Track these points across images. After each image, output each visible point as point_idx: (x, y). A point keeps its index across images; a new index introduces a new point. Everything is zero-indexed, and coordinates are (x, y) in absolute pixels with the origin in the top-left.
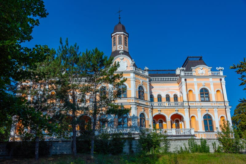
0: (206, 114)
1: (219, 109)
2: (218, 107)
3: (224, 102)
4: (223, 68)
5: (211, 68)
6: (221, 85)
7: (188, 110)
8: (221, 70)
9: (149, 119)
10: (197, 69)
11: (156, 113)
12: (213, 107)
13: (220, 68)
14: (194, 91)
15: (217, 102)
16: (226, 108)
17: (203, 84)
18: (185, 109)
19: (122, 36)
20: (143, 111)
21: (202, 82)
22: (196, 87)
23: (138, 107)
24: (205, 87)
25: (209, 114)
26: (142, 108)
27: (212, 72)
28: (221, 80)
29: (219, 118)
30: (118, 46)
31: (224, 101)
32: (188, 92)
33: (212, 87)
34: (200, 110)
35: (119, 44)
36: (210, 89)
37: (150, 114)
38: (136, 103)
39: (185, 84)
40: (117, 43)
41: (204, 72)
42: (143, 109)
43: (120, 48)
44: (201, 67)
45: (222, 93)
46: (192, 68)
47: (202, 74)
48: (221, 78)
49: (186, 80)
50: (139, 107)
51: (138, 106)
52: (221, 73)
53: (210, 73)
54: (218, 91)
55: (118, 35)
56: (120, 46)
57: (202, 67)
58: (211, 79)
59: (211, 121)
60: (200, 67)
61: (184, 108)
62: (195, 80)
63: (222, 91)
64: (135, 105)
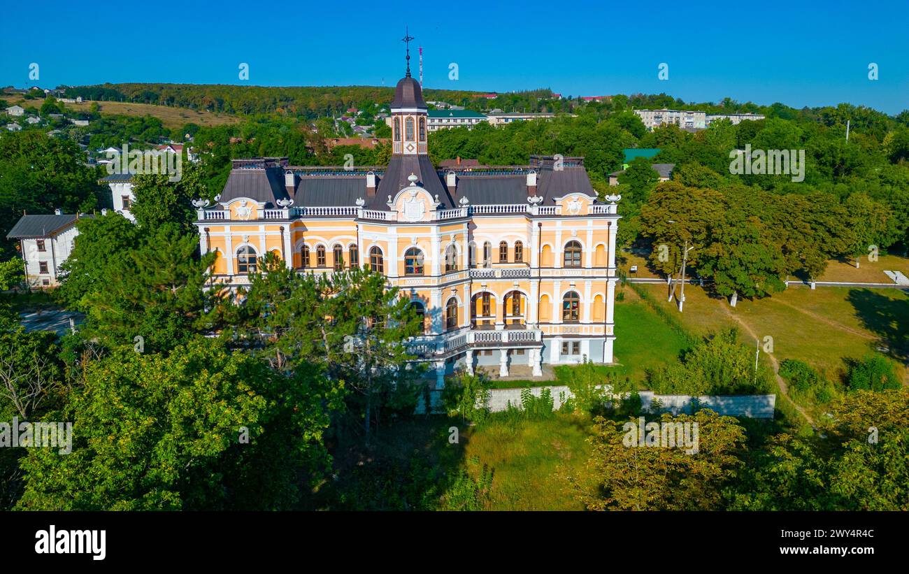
0: (569, 291)
1: (594, 282)
2: (593, 279)
3: (608, 268)
5: (595, 198)
6: (609, 234)
7: (537, 284)
9: (464, 302)
10: (567, 201)
11: (477, 290)
12: (585, 279)
14: (553, 247)
15: (594, 268)
16: (608, 281)
17: (572, 233)
18: (532, 283)
19: (414, 117)
20: (453, 294)
21: (572, 229)
22: (558, 238)
23: (444, 290)
24: (578, 239)
25: (575, 291)
26: (452, 288)
27: (596, 207)
28: (610, 224)
29: (591, 298)
30: (406, 144)
31: (608, 265)
32: (542, 248)
33: (590, 238)
34: (560, 283)
35: (408, 139)
36: (585, 243)
37: (466, 294)
38: (440, 286)
39: (537, 233)
40: (403, 136)
41: (579, 207)
42: (454, 290)
43: (410, 148)
44: (575, 196)
45: (607, 250)
46: (557, 198)
48: (610, 220)
50: (446, 290)
52: (614, 209)
53: (590, 209)
54: (600, 246)
55: (405, 117)
56: (410, 145)
58: (590, 222)
59: (576, 306)
60: (573, 197)
61: (531, 281)
63: (607, 247)
64: (439, 289)
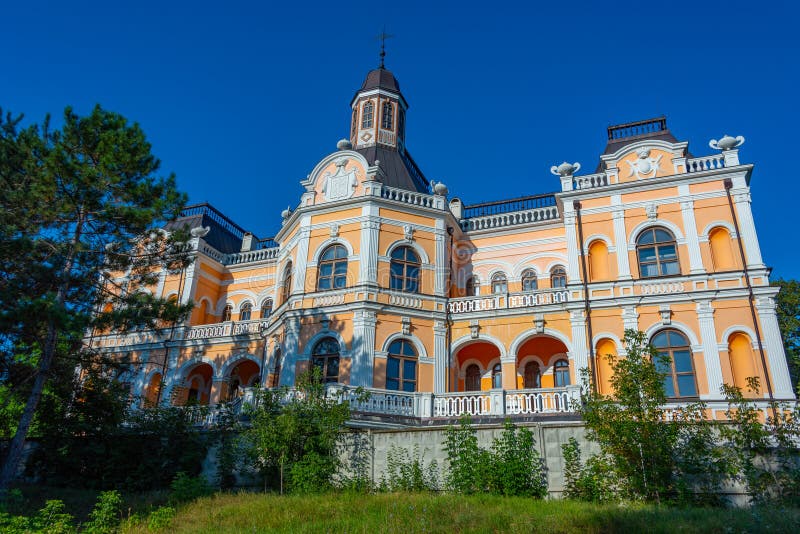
0: (661, 326)
1: (717, 304)
2: (712, 295)
3: (746, 271)
4: (741, 139)
5: (684, 144)
6: (731, 204)
7: (584, 315)
8: (733, 146)
9: (434, 357)
10: (628, 160)
11: (462, 336)
12: (692, 297)
13: (727, 139)
14: (609, 243)
15: (709, 274)
16: (751, 297)
17: (647, 212)
18: (572, 315)
19: (375, 100)
20: (400, 331)
21: (644, 206)
22: (619, 226)
23: (380, 317)
24: (660, 222)
25: (674, 325)
26: (401, 319)
27: (691, 162)
28: (728, 185)
29: (718, 339)
30: (361, 135)
31: (745, 267)
32: (586, 247)
33: (688, 216)
34: (636, 312)
35: (364, 126)
36: (681, 227)
37: (439, 341)
38: (369, 302)
39: (574, 220)
40: (358, 126)
41: (655, 167)
42: (405, 323)
43: (367, 137)
44: (642, 147)
45: (735, 236)
46: (604, 157)
47: (648, 172)
48: (728, 176)
49: (577, 206)
50: (388, 317)
51: (378, 313)
52: (732, 159)
53: (679, 166)
54: (716, 231)
55: (363, 102)
56: (366, 134)
57: (647, 149)
58: (683, 189)
60: (638, 151)
61: (568, 310)
62: (616, 199)
63: (732, 229)
64: (368, 309)
